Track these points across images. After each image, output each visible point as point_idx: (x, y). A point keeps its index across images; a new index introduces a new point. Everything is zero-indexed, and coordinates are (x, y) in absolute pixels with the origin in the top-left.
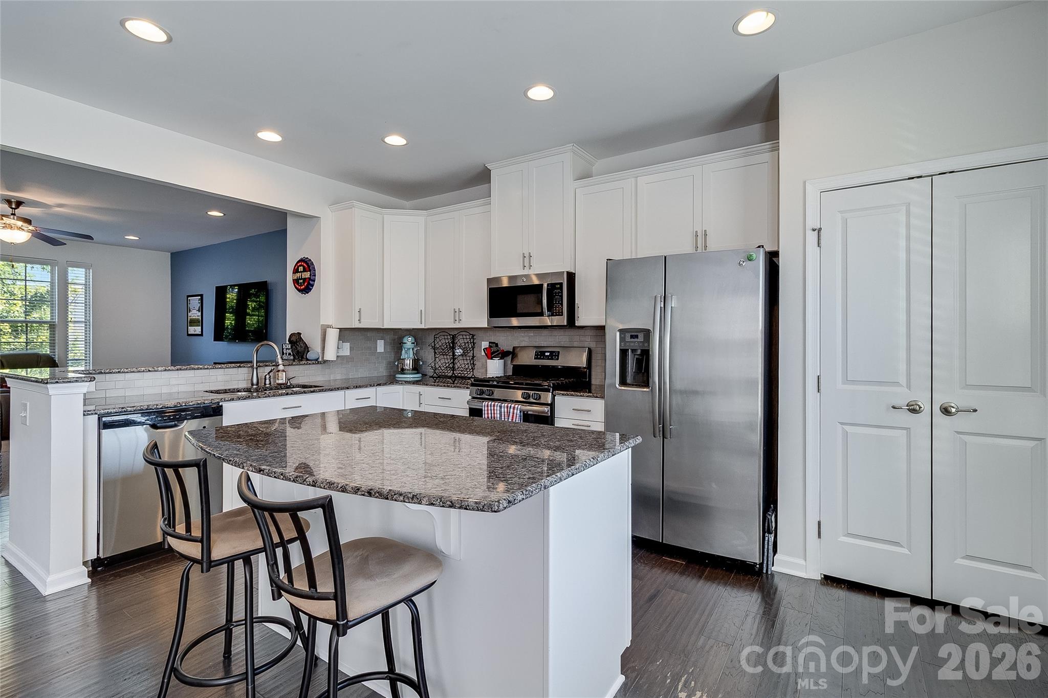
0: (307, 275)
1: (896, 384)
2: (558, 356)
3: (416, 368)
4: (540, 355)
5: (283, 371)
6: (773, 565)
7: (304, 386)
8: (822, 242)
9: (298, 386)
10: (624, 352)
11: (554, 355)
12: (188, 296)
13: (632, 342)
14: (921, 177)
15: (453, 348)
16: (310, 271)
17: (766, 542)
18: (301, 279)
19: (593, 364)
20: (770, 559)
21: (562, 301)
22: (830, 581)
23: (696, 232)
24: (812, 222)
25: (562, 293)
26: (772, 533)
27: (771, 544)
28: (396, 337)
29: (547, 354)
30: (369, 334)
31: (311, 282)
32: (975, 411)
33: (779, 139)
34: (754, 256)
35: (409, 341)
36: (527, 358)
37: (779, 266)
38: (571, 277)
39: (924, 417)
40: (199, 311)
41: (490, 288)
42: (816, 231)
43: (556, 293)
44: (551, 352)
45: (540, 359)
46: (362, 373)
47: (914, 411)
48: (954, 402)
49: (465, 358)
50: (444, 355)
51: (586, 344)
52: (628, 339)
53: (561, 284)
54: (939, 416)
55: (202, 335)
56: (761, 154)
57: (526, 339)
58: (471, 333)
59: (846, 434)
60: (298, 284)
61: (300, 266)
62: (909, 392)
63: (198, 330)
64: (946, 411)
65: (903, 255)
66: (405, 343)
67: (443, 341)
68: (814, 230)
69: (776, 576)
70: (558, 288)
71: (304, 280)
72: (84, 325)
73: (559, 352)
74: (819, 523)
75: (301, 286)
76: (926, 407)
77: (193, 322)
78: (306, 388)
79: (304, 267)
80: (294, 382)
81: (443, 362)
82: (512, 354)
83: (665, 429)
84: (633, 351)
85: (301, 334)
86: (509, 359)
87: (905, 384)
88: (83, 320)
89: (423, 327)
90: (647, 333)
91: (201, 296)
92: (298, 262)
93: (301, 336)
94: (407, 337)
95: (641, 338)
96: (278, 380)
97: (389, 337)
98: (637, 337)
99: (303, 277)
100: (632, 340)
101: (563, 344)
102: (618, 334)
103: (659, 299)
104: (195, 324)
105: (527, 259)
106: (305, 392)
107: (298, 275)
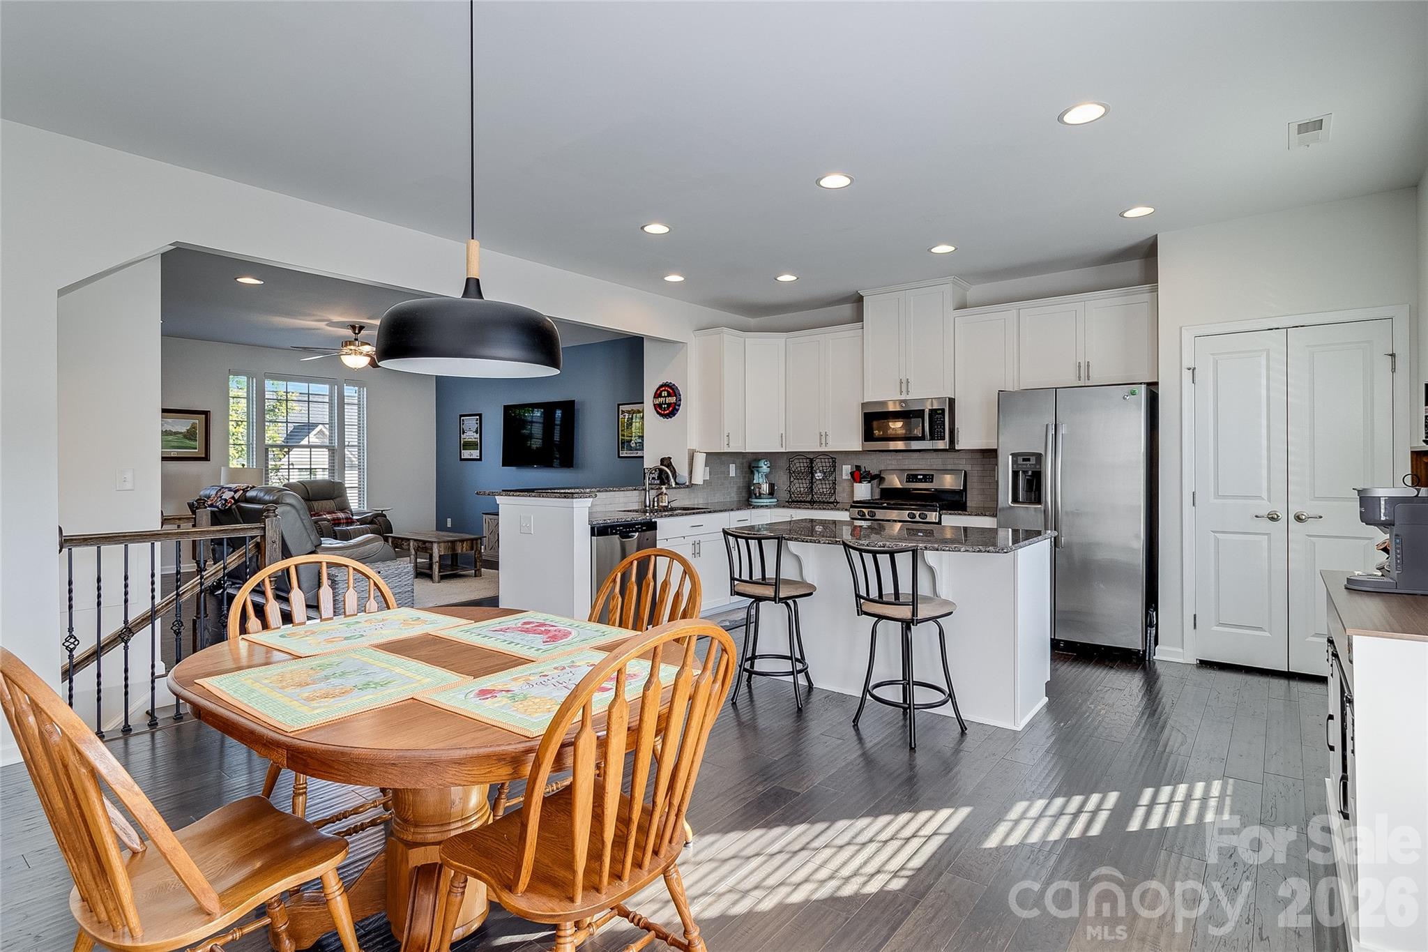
0: (673, 400)
1: (1260, 497)
2: (932, 479)
3: (772, 493)
4: (912, 478)
5: (666, 494)
6: (1154, 655)
7: (685, 509)
8: (1197, 379)
9: (681, 509)
10: (1015, 474)
11: (928, 478)
12: (461, 416)
13: (1024, 464)
14: (1278, 328)
15: (812, 473)
16: (676, 396)
17: (1148, 635)
18: (664, 404)
19: (968, 487)
20: (1152, 648)
21: (944, 426)
22: (1205, 664)
23: (1079, 363)
24: (1187, 362)
25: (944, 418)
26: (1153, 627)
27: (1153, 635)
28: (745, 461)
29: (919, 477)
30: (723, 458)
31: (677, 407)
32: (1321, 517)
33: (1157, 283)
34: (1137, 391)
35: (764, 467)
36: (896, 482)
37: (1158, 394)
38: (952, 402)
39: (1282, 524)
40: (476, 432)
41: (865, 413)
42: (1191, 370)
43: (937, 418)
44: (924, 475)
45: (913, 482)
46: (718, 498)
47: (1272, 519)
48: (1306, 513)
49: (823, 482)
50: (798, 479)
51: (961, 467)
52: (1020, 461)
53: (943, 410)
54: (1294, 525)
55: (480, 459)
56: (1141, 295)
57: (894, 462)
58: (833, 459)
59: (1217, 540)
60: (661, 409)
61: (664, 390)
62: (1269, 503)
63: (475, 454)
64: (1298, 518)
65: (1264, 392)
66: (761, 467)
67: (800, 465)
68: (1189, 369)
69: (1156, 664)
70: (939, 414)
71: (669, 405)
72: (357, 450)
73: (933, 475)
74: (1195, 615)
75: (665, 410)
76: (1283, 516)
77: (468, 445)
78: (688, 510)
79: (668, 392)
80: (674, 505)
81: (801, 486)
82: (879, 478)
83: (1057, 541)
84: (1024, 472)
85: (671, 458)
86: (875, 482)
87: (1266, 496)
88: (356, 444)
89: (784, 451)
90: (1039, 457)
91: (480, 415)
92: (661, 386)
93: (671, 460)
94: (763, 461)
95: (1033, 461)
96: (662, 502)
97: (739, 461)
98: (1029, 460)
99: (667, 402)
100: (1024, 463)
101: (935, 467)
102: (1010, 457)
103: (1050, 427)
104: (471, 447)
105: (904, 384)
106: (686, 514)
107: (661, 400)
